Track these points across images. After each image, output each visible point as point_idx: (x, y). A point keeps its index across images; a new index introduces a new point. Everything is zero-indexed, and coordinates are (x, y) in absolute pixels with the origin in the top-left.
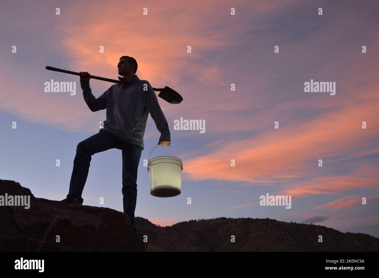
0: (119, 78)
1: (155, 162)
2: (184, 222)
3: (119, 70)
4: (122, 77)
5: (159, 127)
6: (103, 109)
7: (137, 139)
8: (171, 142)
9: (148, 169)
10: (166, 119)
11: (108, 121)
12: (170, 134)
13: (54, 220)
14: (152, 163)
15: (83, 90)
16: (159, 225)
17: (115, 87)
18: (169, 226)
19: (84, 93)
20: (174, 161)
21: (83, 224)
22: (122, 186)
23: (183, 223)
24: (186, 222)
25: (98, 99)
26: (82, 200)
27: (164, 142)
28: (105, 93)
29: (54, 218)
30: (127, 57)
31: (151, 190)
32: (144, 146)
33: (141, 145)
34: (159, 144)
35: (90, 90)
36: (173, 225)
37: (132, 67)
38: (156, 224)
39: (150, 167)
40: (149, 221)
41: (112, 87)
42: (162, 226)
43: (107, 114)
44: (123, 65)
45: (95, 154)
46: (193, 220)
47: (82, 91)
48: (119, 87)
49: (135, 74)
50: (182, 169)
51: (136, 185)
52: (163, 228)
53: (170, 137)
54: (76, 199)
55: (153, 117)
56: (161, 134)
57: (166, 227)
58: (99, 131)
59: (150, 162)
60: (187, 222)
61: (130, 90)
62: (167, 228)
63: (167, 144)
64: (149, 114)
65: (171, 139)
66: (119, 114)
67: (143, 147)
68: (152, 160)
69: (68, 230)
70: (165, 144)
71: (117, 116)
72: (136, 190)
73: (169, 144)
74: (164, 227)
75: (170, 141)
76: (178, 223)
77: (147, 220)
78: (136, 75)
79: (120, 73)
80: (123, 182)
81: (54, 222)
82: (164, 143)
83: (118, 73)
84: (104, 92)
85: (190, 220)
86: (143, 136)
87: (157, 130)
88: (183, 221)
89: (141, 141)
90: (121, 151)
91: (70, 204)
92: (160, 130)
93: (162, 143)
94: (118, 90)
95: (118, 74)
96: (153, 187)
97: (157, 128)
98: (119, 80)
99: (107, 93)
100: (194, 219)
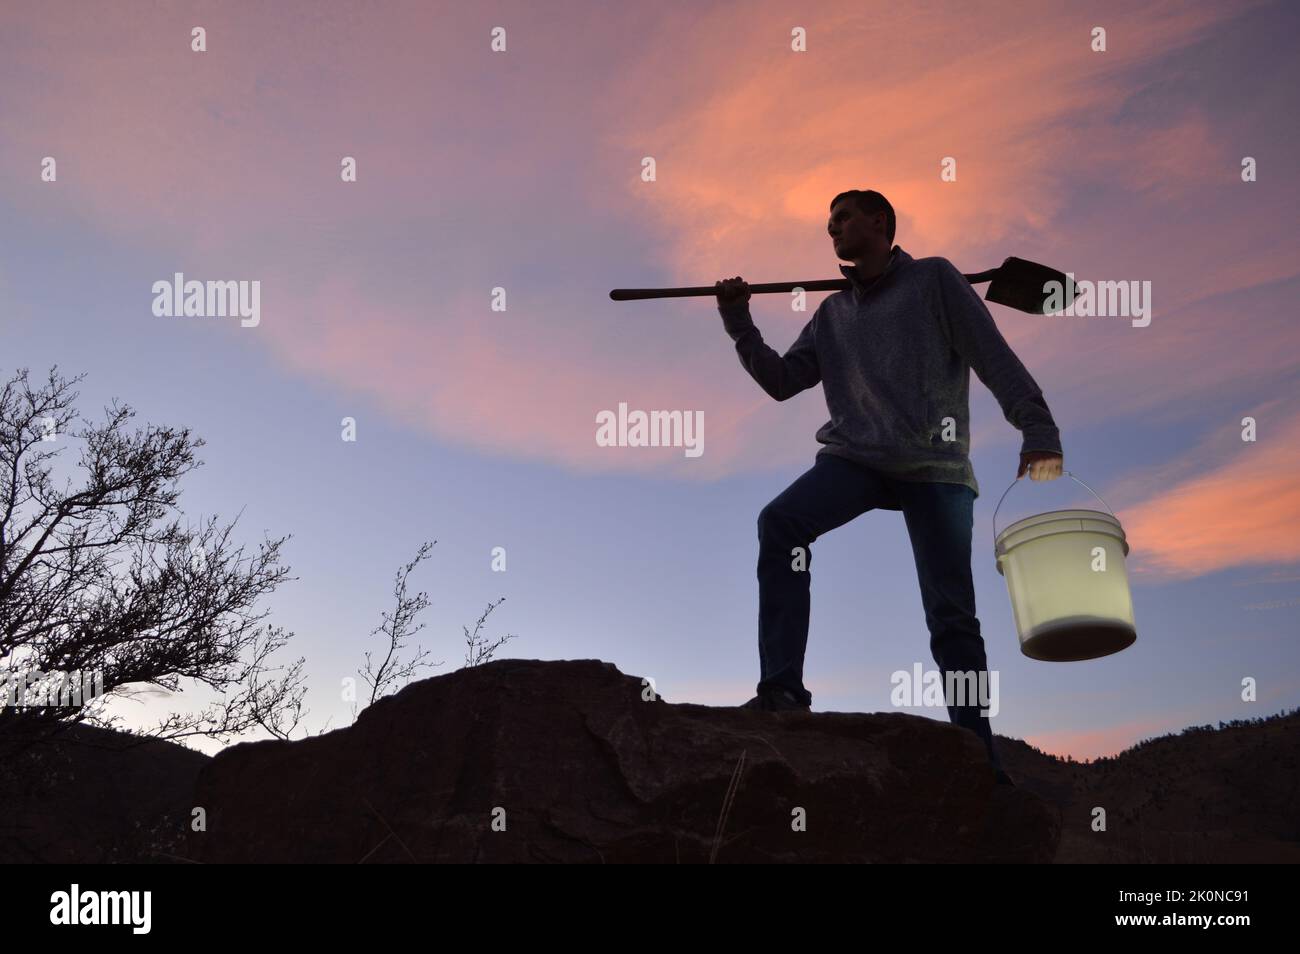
0: (844, 269)
1: (1020, 539)
2: (1164, 738)
3: (835, 246)
4: (851, 264)
5: (1011, 414)
6: (811, 384)
7: (951, 465)
8: (1064, 457)
9: (1000, 568)
10: (1035, 378)
11: (837, 421)
12: (1056, 431)
13: (738, 770)
14: (1008, 545)
15: (734, 339)
16: (1070, 757)
17: (833, 304)
18: (1109, 758)
19: (738, 347)
20: (1088, 526)
21: (829, 775)
22: (927, 635)
23: (1158, 741)
24: (1170, 738)
25: (788, 356)
26: (806, 698)
27: (1039, 465)
28: (807, 329)
29: (735, 762)
30: (853, 194)
31: (1021, 638)
32: (976, 486)
33: (967, 484)
34: (1021, 473)
35: (756, 331)
36: (1123, 754)
37: (878, 222)
38: (1058, 756)
39: (1002, 558)
40: (1029, 747)
41: (825, 305)
42: (1081, 761)
43: (828, 400)
44: (845, 225)
45: (818, 538)
46: (1200, 726)
47: (733, 343)
48: (850, 301)
49: (893, 245)
50: (1126, 549)
51: (976, 624)
52: (1086, 766)
53: (1059, 442)
54: (788, 695)
55: (984, 379)
56: (1026, 435)
57: (1098, 762)
58: (814, 461)
59: (999, 541)
60: (1175, 737)
61: (891, 302)
62: (1102, 764)
63: (1050, 470)
64: (972, 373)
65: (1063, 450)
66: (869, 392)
67: (975, 490)
68: (1005, 535)
69: (785, 799)
70: (1043, 471)
71: (865, 401)
72: (981, 642)
73: (1060, 468)
74: (1090, 762)
75: (1060, 456)
76: (1139, 744)
77: (1021, 744)
78: (897, 247)
79: (842, 255)
80: (929, 621)
81: (737, 774)
82: (1041, 468)
83: (836, 256)
84: (802, 328)
85: (1186, 727)
86: (968, 450)
87: (1008, 423)
88: (1161, 736)
89: (963, 469)
90: (900, 514)
91: (775, 714)
92: (1017, 424)
93: (1031, 469)
94: (848, 309)
95: (838, 259)
96: (1027, 628)
97: (1008, 414)
98: (843, 277)
99: (812, 328)
100: (1201, 724)
